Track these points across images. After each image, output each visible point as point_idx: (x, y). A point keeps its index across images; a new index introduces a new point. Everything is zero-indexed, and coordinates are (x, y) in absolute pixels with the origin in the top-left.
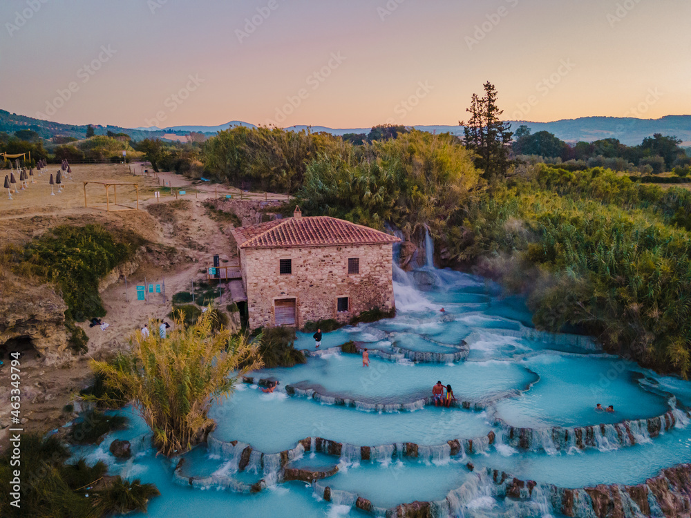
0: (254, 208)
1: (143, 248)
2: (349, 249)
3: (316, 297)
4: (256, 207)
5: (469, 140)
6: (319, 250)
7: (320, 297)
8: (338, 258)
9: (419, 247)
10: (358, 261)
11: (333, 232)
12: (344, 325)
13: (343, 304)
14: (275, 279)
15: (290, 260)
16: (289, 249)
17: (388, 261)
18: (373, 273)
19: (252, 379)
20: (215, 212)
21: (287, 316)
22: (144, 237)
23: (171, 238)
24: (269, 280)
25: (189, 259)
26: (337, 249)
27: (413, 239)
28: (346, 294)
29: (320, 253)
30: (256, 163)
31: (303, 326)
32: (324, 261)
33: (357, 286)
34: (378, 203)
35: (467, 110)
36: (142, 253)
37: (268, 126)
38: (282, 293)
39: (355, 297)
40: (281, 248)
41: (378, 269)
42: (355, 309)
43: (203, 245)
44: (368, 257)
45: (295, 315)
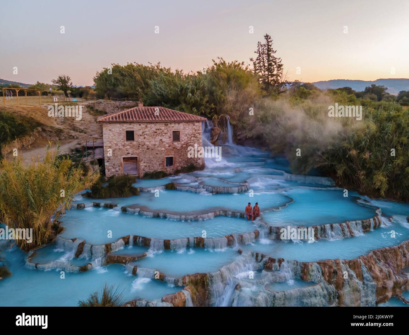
0: (117, 107)
1: (40, 129)
2: (173, 125)
3: (151, 156)
4: (118, 106)
5: (256, 70)
6: (153, 125)
7: (154, 156)
8: (166, 131)
9: (223, 131)
10: (179, 134)
11: (163, 115)
12: (170, 175)
13: (170, 161)
14: (123, 144)
15: (133, 132)
16: (132, 124)
17: (199, 133)
18: (189, 141)
19: (100, 204)
20: (93, 111)
21: (132, 169)
22: (40, 122)
23: (62, 125)
24: (118, 145)
25: (72, 137)
26: (165, 125)
27: (219, 126)
28: (172, 155)
29: (154, 127)
30: (124, 86)
31: (142, 175)
32: (156, 132)
33: (179, 150)
34: (196, 101)
35: (255, 52)
36: (39, 132)
37: (134, 64)
38: (128, 153)
39: (177, 157)
40: (127, 123)
41: (192, 138)
42: (178, 165)
43: (83, 129)
44: (186, 130)
45: (137, 169)
